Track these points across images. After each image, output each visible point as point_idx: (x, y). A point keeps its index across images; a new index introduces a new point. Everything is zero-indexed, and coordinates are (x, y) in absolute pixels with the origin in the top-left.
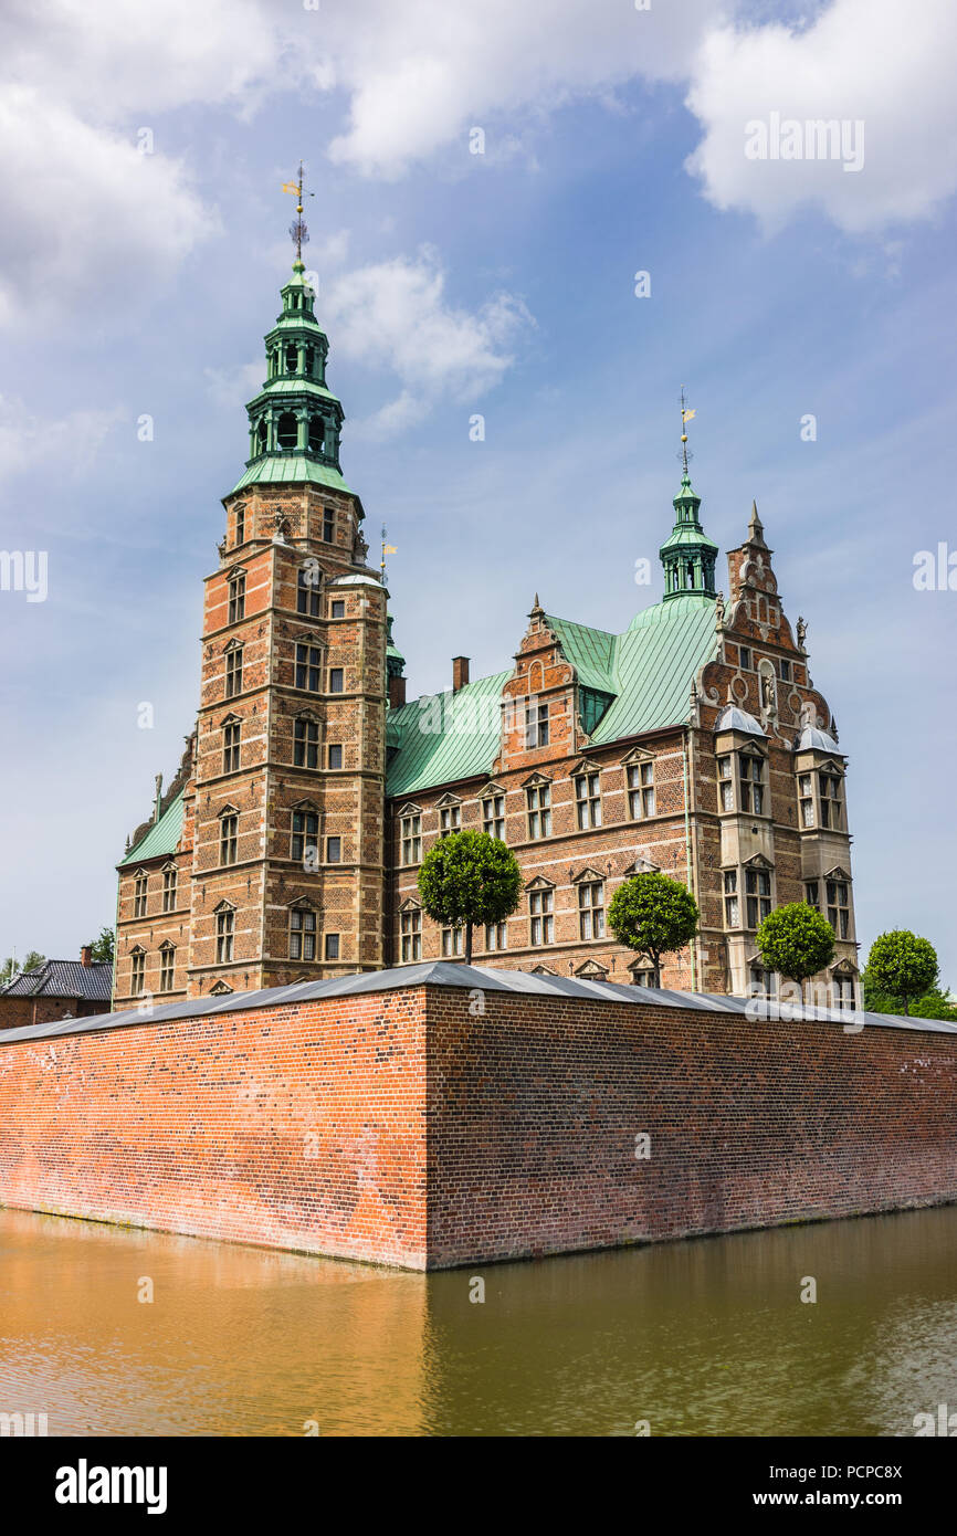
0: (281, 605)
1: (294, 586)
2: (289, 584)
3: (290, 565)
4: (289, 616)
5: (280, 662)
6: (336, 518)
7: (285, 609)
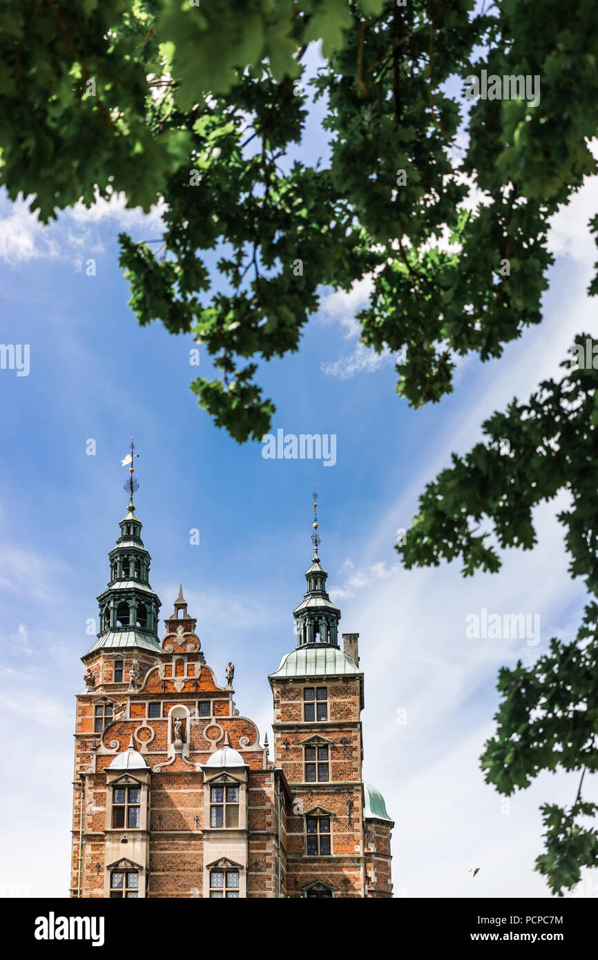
0: (82, 731)
1: (91, 717)
2: (87, 717)
3: (89, 704)
4: (88, 737)
5: (81, 767)
6: (124, 665)
7: (85, 733)
